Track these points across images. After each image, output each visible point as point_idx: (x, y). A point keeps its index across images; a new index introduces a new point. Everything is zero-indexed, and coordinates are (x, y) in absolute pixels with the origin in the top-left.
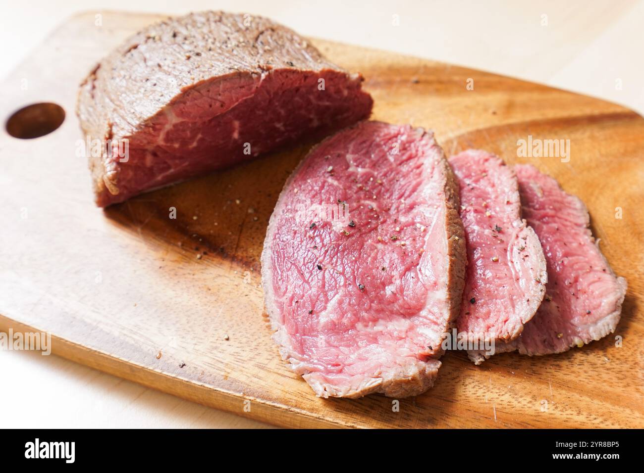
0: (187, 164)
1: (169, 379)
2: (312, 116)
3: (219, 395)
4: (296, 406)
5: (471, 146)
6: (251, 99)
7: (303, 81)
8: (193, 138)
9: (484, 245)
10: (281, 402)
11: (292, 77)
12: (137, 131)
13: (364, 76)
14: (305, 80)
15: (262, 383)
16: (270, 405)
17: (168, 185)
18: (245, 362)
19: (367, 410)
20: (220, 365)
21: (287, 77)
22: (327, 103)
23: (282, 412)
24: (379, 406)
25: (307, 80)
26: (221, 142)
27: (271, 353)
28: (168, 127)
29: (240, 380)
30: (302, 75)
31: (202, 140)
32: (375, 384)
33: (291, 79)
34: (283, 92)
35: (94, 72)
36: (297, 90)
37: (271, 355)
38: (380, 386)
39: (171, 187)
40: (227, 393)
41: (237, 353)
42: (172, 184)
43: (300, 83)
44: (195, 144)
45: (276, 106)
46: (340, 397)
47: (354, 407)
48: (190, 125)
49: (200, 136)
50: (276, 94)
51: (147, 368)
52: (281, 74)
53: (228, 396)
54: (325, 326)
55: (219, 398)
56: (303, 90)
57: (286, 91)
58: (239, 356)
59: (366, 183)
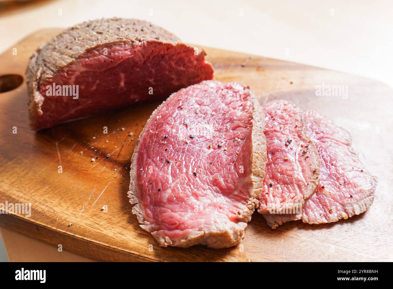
0: (90, 102)
1: (61, 234)
3: (94, 246)
4: (145, 253)
6: (131, 58)
7: (166, 50)
8: (94, 82)
9: (279, 151)
10: (135, 251)
11: (158, 47)
12: (56, 74)
13: (207, 52)
14: (167, 50)
15: (124, 238)
16: (127, 252)
17: (79, 119)
18: (114, 224)
19: (194, 257)
20: (96, 226)
21: (155, 46)
22: (184, 69)
23: (136, 257)
24: (204, 255)
25: (169, 51)
26: (113, 88)
27: (132, 219)
28: (77, 73)
29: (109, 235)
30: (165, 46)
31: (99, 84)
32: (199, 235)
33: (158, 48)
34: (153, 57)
35: (39, 50)
36: (163, 57)
37: (132, 220)
39: (81, 120)
40: (99, 244)
41: (110, 218)
42: (82, 118)
43: (164, 52)
44: (95, 88)
45: (149, 66)
47: (185, 255)
48: (91, 73)
49: (98, 81)
50: (149, 57)
51: (47, 227)
52: (151, 44)
53: (100, 246)
54: (168, 200)
55: (94, 249)
56: (167, 57)
57: (155, 56)
58: (110, 220)
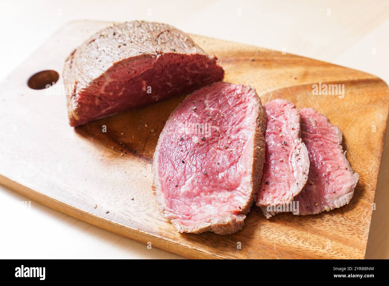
0: (118, 104)
1: (100, 220)
2: (188, 79)
3: (126, 229)
4: (166, 237)
5: (280, 97)
6: (151, 69)
7: (181, 59)
8: (120, 90)
9: (276, 152)
10: (158, 234)
11: (174, 57)
12: (89, 85)
13: (217, 57)
14: (182, 59)
15: (149, 224)
16: (152, 236)
17: (109, 116)
18: (141, 212)
19: (204, 241)
20: (127, 213)
21: (172, 57)
22: (197, 72)
23: (158, 240)
24: (211, 239)
25: (184, 59)
26: (136, 92)
27: (155, 208)
28: (106, 84)
29: (137, 221)
30: (181, 56)
31: (125, 91)
32: (207, 226)
33: (174, 58)
34: (170, 66)
35: (73, 54)
36: (178, 64)
37: (155, 209)
38: (210, 227)
39: (111, 117)
40: (130, 228)
41: (137, 207)
42: (111, 115)
43: (180, 61)
44: (121, 93)
45: (167, 73)
46: (189, 232)
47: (197, 239)
48: (118, 83)
49: (124, 89)
50: (166, 66)
51: (89, 213)
52: (168, 55)
53: (130, 230)
54: (184, 194)
55: (125, 231)
56: (182, 64)
57: (171, 65)
58: (138, 208)
59: (214, 116)
